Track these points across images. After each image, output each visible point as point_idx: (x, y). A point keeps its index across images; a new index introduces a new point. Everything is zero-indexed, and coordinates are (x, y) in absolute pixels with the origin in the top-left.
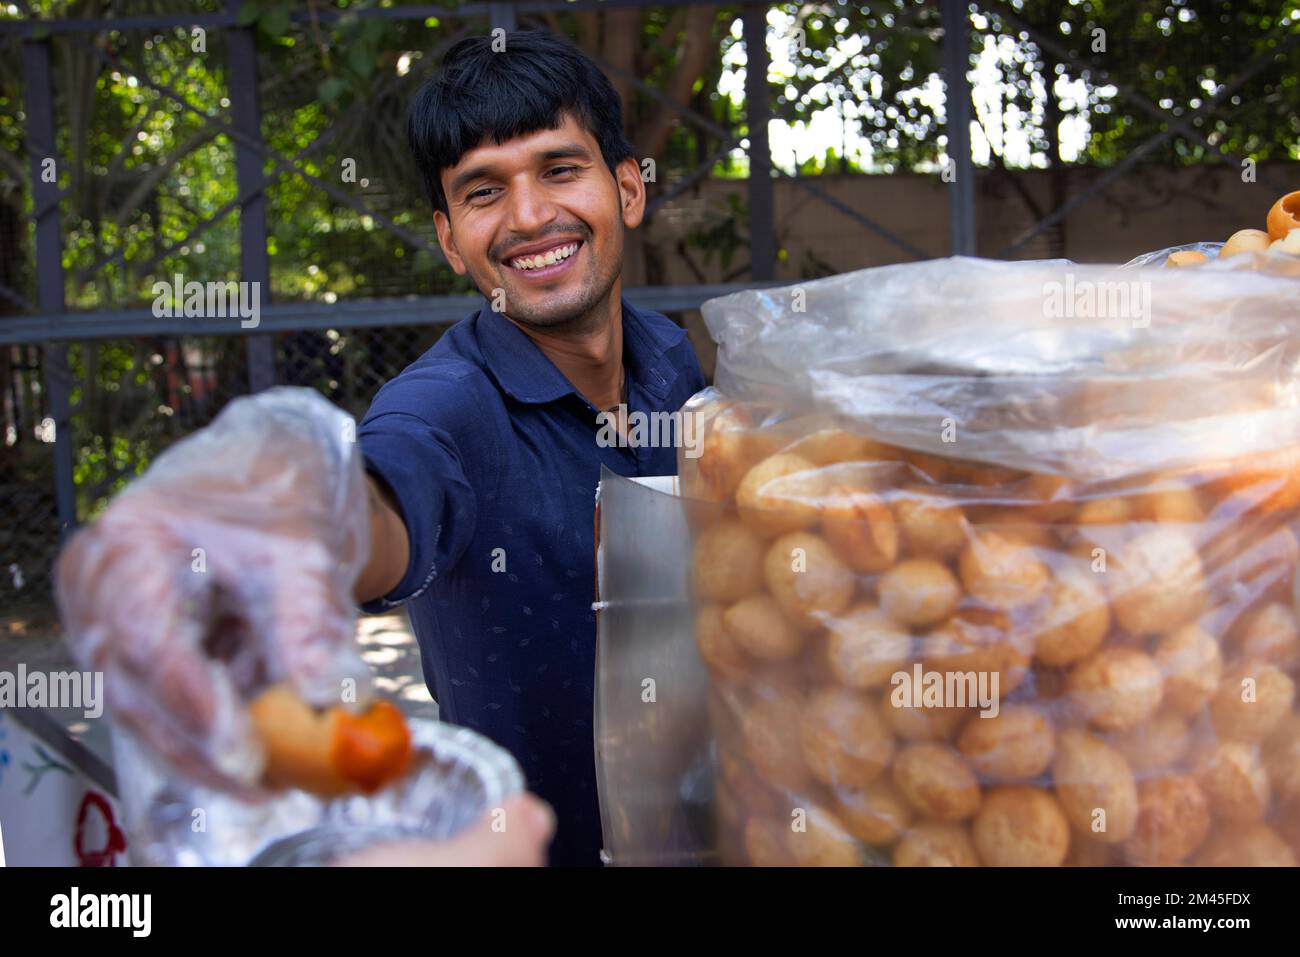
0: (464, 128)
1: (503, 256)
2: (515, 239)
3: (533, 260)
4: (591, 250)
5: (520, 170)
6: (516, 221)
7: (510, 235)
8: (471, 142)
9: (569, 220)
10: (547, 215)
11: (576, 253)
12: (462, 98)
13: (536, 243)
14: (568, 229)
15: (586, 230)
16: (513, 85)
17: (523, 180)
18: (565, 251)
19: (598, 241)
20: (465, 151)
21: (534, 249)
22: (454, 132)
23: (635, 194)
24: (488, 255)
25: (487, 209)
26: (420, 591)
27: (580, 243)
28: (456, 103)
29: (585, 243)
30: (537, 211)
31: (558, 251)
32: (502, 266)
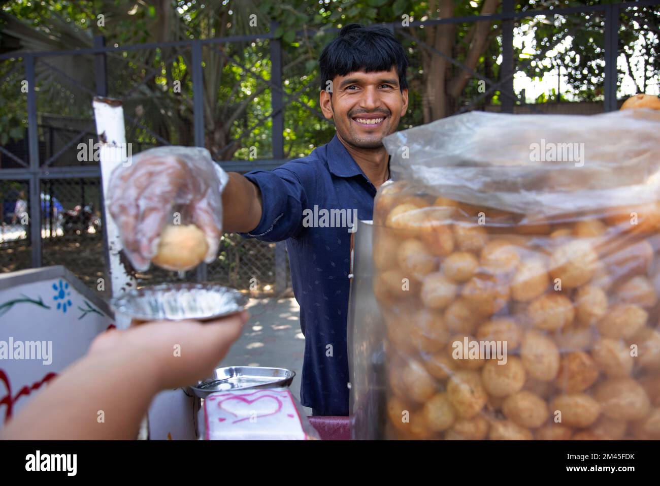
0: (354, 63)
1: (354, 116)
2: (362, 110)
3: (366, 121)
4: (388, 121)
5: (371, 84)
6: (365, 103)
7: (360, 108)
8: (355, 68)
9: (385, 108)
10: (378, 104)
11: (382, 122)
12: (356, 50)
13: (371, 114)
14: (383, 111)
15: (389, 113)
16: (378, 50)
17: (370, 88)
18: (379, 120)
19: (392, 118)
20: (351, 71)
21: (368, 116)
22: (350, 63)
23: (405, 104)
24: (348, 114)
25: (352, 95)
26: (264, 234)
27: (385, 118)
28: (353, 52)
29: (387, 118)
30: (375, 102)
31: (377, 120)
32: (352, 120)
